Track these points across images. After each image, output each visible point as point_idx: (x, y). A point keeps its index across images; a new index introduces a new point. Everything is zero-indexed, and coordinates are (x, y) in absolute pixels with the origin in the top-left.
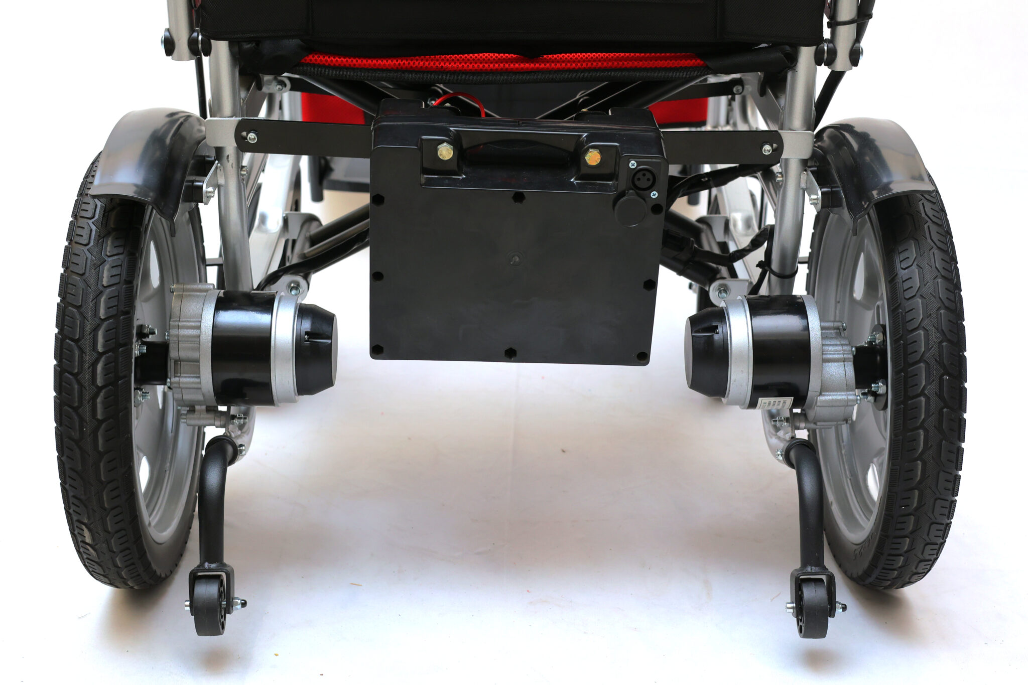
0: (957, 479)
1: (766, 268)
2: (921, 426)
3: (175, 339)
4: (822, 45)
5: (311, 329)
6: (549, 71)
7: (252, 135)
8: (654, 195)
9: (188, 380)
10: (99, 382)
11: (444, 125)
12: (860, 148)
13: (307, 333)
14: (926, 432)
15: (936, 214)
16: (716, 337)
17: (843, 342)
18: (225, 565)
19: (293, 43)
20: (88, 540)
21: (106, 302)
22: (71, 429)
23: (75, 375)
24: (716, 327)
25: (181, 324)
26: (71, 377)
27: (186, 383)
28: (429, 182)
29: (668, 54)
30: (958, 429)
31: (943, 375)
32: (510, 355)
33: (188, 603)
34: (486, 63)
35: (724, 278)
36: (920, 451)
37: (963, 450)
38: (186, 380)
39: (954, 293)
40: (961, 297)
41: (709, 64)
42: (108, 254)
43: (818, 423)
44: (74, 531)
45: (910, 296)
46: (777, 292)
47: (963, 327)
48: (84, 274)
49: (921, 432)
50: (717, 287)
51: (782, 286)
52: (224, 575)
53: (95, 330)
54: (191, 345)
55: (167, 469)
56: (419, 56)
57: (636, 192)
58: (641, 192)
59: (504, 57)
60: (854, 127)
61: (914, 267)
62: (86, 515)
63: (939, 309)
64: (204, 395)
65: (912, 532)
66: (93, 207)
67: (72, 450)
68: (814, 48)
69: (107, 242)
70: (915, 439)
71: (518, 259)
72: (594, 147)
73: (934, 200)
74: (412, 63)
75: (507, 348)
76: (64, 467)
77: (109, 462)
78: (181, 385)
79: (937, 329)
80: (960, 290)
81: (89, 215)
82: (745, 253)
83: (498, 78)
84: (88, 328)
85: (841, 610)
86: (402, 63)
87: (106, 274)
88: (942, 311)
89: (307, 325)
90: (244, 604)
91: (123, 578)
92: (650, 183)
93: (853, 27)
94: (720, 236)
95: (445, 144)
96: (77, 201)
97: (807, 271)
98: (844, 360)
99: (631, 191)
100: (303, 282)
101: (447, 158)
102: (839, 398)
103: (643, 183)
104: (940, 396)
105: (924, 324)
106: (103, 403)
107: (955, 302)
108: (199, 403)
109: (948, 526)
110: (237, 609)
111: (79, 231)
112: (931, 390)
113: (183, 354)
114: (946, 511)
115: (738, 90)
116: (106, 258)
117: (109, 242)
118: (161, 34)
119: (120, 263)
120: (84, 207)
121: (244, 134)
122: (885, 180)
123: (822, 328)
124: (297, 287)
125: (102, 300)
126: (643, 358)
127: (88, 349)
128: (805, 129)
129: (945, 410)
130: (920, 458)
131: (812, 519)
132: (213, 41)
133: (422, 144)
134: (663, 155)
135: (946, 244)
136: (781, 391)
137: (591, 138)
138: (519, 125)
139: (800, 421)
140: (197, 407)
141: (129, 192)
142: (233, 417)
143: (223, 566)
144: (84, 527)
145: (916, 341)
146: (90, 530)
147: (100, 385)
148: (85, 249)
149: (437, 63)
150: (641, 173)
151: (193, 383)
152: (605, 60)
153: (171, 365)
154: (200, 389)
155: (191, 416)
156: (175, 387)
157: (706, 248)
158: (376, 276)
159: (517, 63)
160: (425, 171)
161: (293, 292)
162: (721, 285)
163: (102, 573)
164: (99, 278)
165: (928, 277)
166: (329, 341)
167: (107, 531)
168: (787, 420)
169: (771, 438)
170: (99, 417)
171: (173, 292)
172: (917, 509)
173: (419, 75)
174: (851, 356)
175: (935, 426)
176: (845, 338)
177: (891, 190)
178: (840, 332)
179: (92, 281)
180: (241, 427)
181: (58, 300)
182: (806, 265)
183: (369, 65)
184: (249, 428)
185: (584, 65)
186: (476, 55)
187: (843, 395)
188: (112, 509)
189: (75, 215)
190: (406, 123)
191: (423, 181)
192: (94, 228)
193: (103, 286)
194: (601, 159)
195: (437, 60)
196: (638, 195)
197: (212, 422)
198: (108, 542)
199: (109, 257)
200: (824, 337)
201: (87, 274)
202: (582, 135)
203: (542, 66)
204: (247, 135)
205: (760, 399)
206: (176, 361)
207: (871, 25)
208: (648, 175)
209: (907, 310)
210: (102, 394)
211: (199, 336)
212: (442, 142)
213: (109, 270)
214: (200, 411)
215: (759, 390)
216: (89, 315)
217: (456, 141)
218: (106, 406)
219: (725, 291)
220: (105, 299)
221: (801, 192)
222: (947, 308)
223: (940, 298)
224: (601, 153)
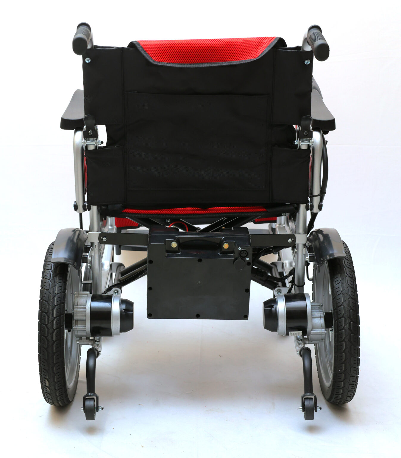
0: (359, 360)
1: (293, 283)
2: (344, 340)
3: (76, 312)
4: (308, 203)
5: (126, 308)
6: (211, 214)
7: (104, 238)
8: (248, 259)
9: (80, 327)
10: (54, 327)
11: (174, 235)
12: (324, 240)
13: (124, 309)
14: (346, 342)
15: (349, 264)
16: (273, 309)
17: (321, 311)
18: (96, 394)
19: (119, 206)
20: (47, 385)
21: (57, 299)
22: (44, 344)
23: (46, 325)
24: (273, 306)
25: (78, 307)
26: (44, 326)
27: (80, 328)
28: (168, 255)
29: (253, 207)
30: (357, 342)
31: (351, 322)
32: (198, 317)
33: (83, 408)
34: (188, 211)
35: (279, 287)
36: (344, 349)
37: (360, 349)
38: (79, 327)
39: (354, 293)
40: (357, 294)
41: (268, 210)
42: (57, 282)
43: (313, 341)
44: (42, 382)
45: (338, 294)
46: (298, 292)
47: (358, 305)
48: (49, 290)
49: (344, 342)
50: (277, 290)
51: (299, 290)
52: (95, 398)
53: (53, 309)
54: (82, 314)
55: (69, 362)
56: (164, 209)
57: (241, 258)
58: (243, 258)
59: (194, 209)
60: (323, 232)
61: (340, 283)
62: (48, 376)
63: (348, 299)
64: (87, 333)
65: (344, 380)
66: (51, 266)
67: (44, 352)
68: (305, 205)
69: (56, 278)
70: (342, 345)
71: (200, 282)
72: (226, 242)
73: (348, 259)
74: (161, 211)
75: (196, 314)
76: (41, 358)
77: (57, 356)
78: (78, 329)
79: (348, 305)
80: (357, 292)
81: (50, 268)
82: (287, 277)
83: (193, 216)
84: (51, 308)
85: (319, 409)
86: (158, 212)
87: (56, 289)
88: (350, 299)
89: (124, 307)
90: (102, 408)
91: (58, 400)
92: (246, 255)
93: (319, 197)
94: (280, 270)
95: (174, 242)
96: (44, 263)
97: (312, 283)
98: (321, 317)
99: (239, 258)
100: (119, 290)
101: (175, 247)
102: (319, 331)
103: (244, 255)
104: (350, 329)
105: (344, 304)
106: (56, 335)
107: (355, 296)
108: (84, 336)
109: (357, 378)
110: (100, 410)
111: (46, 274)
112: (347, 327)
113: (79, 318)
114: (355, 372)
115: (284, 215)
116: (56, 284)
117: (57, 278)
118: (73, 203)
119: (61, 286)
120: (48, 266)
121: (102, 238)
122: (331, 252)
123: (312, 306)
124: (117, 292)
125: (55, 299)
126: (246, 317)
127: (50, 316)
128: (304, 233)
129: (352, 334)
130: (344, 352)
131: (308, 376)
132: (91, 206)
133: (166, 242)
134: (250, 245)
135: (352, 275)
136: (298, 329)
137: (225, 239)
138: (200, 235)
139: (306, 341)
140: (83, 338)
141: (62, 261)
142: (96, 341)
143: (95, 395)
144: (46, 380)
145: (341, 310)
146: (48, 381)
147: (54, 328)
148: (49, 281)
149: (171, 212)
150: (243, 251)
151: (82, 328)
152: (231, 210)
153: (74, 322)
154: (86, 330)
155: (80, 341)
156: (76, 330)
157: (274, 275)
158: (149, 289)
159: (199, 211)
160: (167, 251)
161: (116, 294)
162: (278, 290)
163: (51, 398)
164: (54, 291)
165: (345, 287)
166: (132, 312)
167: (54, 382)
168: (302, 340)
169: (297, 347)
170: (54, 340)
171: (75, 295)
172: (344, 371)
173: (164, 216)
174: (323, 316)
175: (348, 341)
176: (322, 309)
177: (334, 256)
178: (320, 307)
179: (52, 292)
180: (98, 345)
181: (39, 299)
182: (312, 281)
183: (146, 213)
184: (100, 345)
185: (223, 211)
186: (186, 208)
187: (320, 330)
188: (57, 373)
189: (44, 268)
190: (160, 235)
191: (166, 255)
192: (52, 273)
193: (56, 294)
194: (229, 246)
195: (171, 210)
196: (242, 259)
197: (88, 343)
198: (54, 386)
199: (57, 283)
200: (312, 309)
201: (50, 290)
202: (222, 238)
203: (208, 212)
204: (103, 238)
205: (290, 332)
206: (76, 320)
207: (326, 196)
208: (245, 252)
209: (338, 299)
210: (55, 332)
211: (86, 311)
212: (173, 241)
213: (57, 288)
214: (84, 339)
215: (290, 329)
216: (51, 304)
217: (177, 241)
218: (56, 336)
219: (280, 292)
220: (56, 299)
221: (304, 255)
222: (352, 298)
223: (349, 295)
224: (229, 244)
